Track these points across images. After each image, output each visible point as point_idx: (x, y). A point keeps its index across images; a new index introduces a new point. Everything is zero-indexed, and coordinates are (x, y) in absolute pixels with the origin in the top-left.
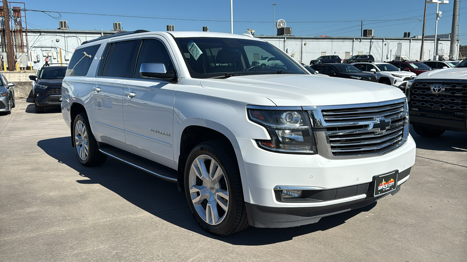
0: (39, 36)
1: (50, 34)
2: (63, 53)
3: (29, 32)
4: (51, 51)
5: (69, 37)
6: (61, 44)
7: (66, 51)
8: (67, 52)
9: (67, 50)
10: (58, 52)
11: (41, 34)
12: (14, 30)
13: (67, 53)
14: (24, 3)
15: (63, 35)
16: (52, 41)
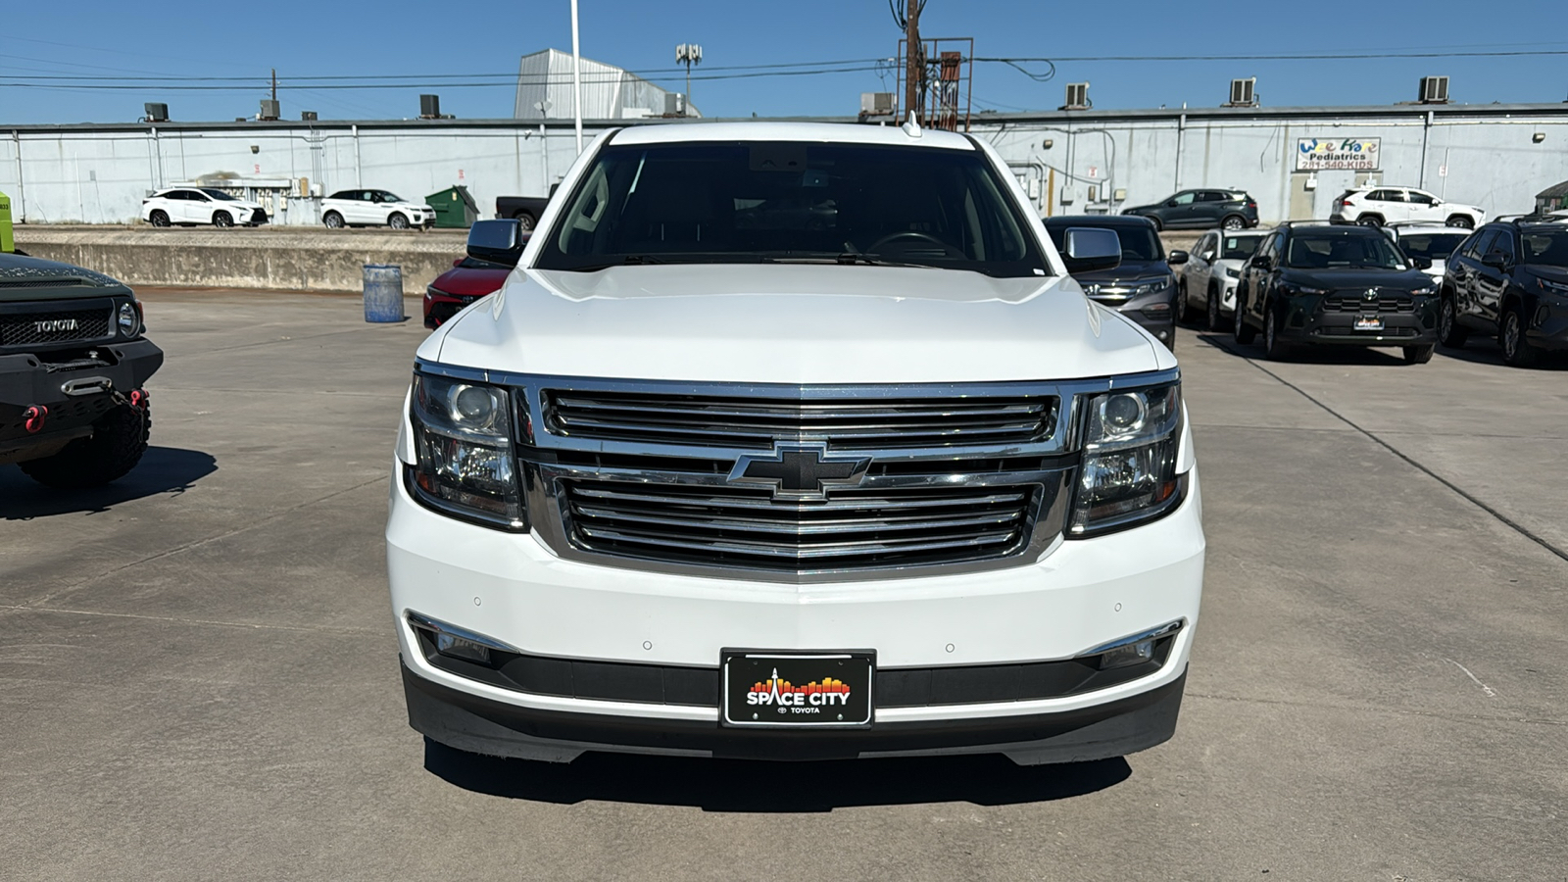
0: (999, 132)
1: (1029, 126)
2: (1059, 180)
3: (975, 122)
4: (1024, 175)
5: (1081, 131)
6: (1055, 157)
7: (1066, 175)
8: (1069, 179)
9: (1069, 173)
10: (1044, 179)
11: (1004, 128)
12: (936, 118)
13: (1069, 183)
14: (972, 39)
15: (1065, 127)
16: (1033, 146)
